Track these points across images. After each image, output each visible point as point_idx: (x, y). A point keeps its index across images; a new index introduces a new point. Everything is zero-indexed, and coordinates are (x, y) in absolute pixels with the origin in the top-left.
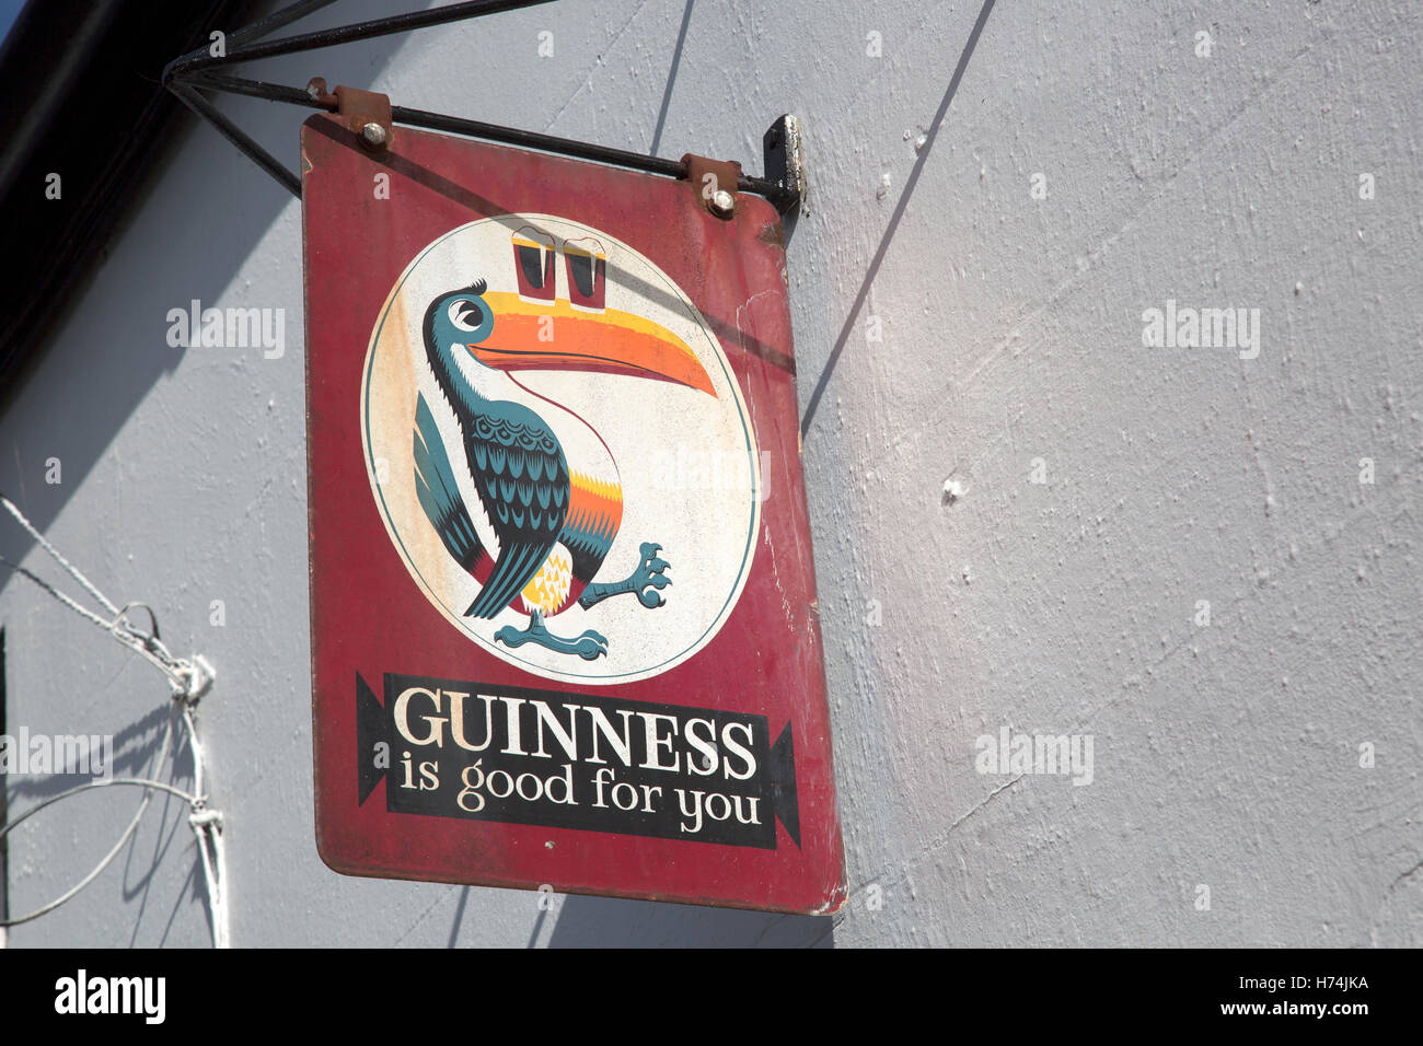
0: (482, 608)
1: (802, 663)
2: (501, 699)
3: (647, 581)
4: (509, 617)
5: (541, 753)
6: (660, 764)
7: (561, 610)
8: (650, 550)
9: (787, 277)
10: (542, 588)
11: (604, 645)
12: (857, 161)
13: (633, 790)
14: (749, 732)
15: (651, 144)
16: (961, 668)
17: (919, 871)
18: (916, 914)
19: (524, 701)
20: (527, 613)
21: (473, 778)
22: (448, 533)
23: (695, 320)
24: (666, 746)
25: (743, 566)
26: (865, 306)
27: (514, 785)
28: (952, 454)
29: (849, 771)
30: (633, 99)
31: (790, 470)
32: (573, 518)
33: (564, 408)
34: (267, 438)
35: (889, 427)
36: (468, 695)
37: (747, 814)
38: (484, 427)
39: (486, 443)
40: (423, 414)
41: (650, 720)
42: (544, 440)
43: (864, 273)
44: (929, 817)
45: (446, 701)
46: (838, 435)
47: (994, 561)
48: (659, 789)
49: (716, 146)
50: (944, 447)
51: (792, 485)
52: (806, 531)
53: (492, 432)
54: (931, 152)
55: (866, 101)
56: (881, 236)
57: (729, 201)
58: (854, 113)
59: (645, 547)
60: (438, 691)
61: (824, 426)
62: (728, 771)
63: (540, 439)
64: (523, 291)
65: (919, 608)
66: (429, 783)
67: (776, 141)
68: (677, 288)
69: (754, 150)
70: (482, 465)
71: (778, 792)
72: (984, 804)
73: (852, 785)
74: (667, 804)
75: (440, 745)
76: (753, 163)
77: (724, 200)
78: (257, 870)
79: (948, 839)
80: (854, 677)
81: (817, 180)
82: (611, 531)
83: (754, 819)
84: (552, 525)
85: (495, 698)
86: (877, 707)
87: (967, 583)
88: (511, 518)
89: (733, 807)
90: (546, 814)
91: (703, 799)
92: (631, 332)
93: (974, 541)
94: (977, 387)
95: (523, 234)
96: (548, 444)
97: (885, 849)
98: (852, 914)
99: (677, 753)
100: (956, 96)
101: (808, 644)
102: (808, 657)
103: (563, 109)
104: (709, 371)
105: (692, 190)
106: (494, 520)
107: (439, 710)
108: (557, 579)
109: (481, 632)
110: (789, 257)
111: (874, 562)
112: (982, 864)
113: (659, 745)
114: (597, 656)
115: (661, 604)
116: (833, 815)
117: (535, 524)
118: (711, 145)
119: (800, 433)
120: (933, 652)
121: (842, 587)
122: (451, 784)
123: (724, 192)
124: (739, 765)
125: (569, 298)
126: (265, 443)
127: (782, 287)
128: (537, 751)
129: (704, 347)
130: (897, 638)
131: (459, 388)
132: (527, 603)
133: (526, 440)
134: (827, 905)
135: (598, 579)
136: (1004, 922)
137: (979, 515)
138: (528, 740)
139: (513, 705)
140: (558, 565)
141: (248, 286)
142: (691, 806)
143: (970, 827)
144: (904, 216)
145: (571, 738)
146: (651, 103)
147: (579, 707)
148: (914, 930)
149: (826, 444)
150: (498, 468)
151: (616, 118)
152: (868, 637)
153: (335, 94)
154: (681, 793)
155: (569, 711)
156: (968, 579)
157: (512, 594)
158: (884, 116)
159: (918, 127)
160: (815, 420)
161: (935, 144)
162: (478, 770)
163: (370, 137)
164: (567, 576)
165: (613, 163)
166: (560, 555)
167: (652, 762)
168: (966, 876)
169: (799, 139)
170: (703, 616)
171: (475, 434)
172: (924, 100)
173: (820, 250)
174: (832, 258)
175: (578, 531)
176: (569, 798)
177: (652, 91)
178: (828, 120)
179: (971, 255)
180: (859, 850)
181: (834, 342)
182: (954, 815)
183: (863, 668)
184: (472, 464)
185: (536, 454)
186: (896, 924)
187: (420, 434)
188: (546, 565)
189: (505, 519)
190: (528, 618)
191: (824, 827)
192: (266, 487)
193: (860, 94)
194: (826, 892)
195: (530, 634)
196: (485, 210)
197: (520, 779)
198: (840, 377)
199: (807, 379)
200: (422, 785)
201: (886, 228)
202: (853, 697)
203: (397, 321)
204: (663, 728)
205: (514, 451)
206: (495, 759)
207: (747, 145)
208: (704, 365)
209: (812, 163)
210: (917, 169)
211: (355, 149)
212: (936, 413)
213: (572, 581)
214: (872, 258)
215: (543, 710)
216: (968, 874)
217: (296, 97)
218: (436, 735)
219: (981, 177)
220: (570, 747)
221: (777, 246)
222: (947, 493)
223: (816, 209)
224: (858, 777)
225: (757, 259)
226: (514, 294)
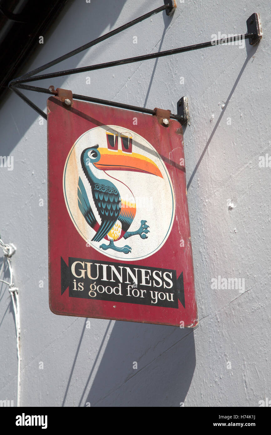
0: (96, 238)
1: (186, 255)
2: (101, 265)
3: (143, 231)
4: (104, 241)
5: (112, 280)
6: (146, 284)
7: (118, 239)
8: (144, 222)
9: (183, 144)
10: (113, 233)
11: (130, 250)
12: (205, 111)
13: (138, 291)
14: (171, 275)
15: (144, 103)
16: (233, 257)
17: (220, 314)
18: (220, 326)
19: (108, 265)
20: (109, 240)
21: (93, 287)
22: (87, 217)
23: (157, 156)
24: (147, 279)
25: (170, 227)
26: (206, 152)
27: (105, 289)
28: (231, 195)
29: (200, 285)
30: (139, 90)
31: (183, 199)
32: (122, 213)
33: (120, 181)
34: (32, 183)
35: (213, 187)
36: (92, 264)
37: (170, 299)
38: (97, 187)
39: (98, 191)
40: (80, 183)
41: (143, 271)
42: (114, 191)
43: (206, 143)
44: (223, 299)
45: (86, 265)
46: (198, 189)
47: (243, 227)
48: (145, 291)
49: (163, 104)
50: (229, 193)
51: (184, 204)
52: (188, 217)
53: (100, 188)
54: (226, 109)
55: (207, 93)
56: (211, 132)
57: (167, 122)
58: (203, 97)
59: (142, 221)
60: (84, 262)
61: (194, 186)
62: (165, 286)
63: (113, 190)
64: (109, 148)
65: (221, 239)
66: (81, 289)
67: (181, 104)
68: (152, 147)
69: (174, 106)
70: (97, 198)
71: (179, 292)
72: (240, 296)
73: (201, 289)
74: (147, 295)
75: (84, 278)
76: (174, 110)
77: (166, 121)
78: (28, 305)
79: (229, 305)
80: (202, 258)
81: (193, 115)
82: (133, 217)
83: (172, 300)
84: (116, 215)
85: (100, 264)
86: (208, 267)
87: (235, 233)
88: (105, 213)
89: (166, 296)
90: (113, 298)
91: (158, 294)
92: (139, 159)
93: (238, 221)
94: (239, 177)
95: (109, 131)
96: (115, 191)
97: (210, 308)
98: (201, 326)
99: (151, 281)
100: (234, 93)
101: (188, 249)
102: (188, 254)
103: (118, 92)
104: (161, 171)
105: (157, 118)
106: (100, 214)
107: (84, 268)
108: (117, 230)
109: (96, 245)
110: (184, 137)
111: (208, 225)
112: (239, 313)
113: (145, 278)
114: (128, 253)
115: (147, 238)
116: (194, 299)
117: (112, 214)
118: (162, 104)
119: (186, 189)
120: (225, 252)
121: (199, 232)
122: (87, 289)
123: (166, 119)
124: (168, 284)
125: (122, 150)
126: (31, 184)
127: (182, 147)
128: (111, 280)
129: (160, 164)
130: (214, 248)
131: (91, 176)
132: (109, 237)
133: (109, 190)
134: (192, 325)
135: (129, 230)
136: (245, 330)
137: (239, 213)
138: (109, 277)
139: (105, 267)
140: (118, 226)
141: (26, 139)
142: (154, 296)
143: (235, 302)
144: (218, 127)
145: (121, 276)
146: (144, 92)
147: (123, 267)
148: (219, 331)
149: (194, 191)
150: (101, 198)
151: (134, 95)
152: (206, 247)
153: (57, 90)
154: (152, 292)
155: (120, 268)
156: (236, 231)
157: (105, 235)
158: (212, 98)
159: (222, 101)
160: (191, 184)
161: (227, 107)
162: (94, 285)
163: (67, 103)
164: (120, 230)
165: (135, 110)
166: (118, 224)
167: (144, 283)
168: (234, 316)
169: (187, 104)
170: (158, 241)
171: (95, 189)
172: (224, 94)
173: (193, 136)
174: (197, 138)
175: (123, 217)
176: (120, 293)
177: (145, 88)
178: (196, 99)
179: (237, 139)
180: (203, 307)
181: (197, 162)
182: (231, 299)
183: (204, 256)
184: (94, 197)
185: (112, 194)
186: (214, 329)
187: (79, 189)
188: (114, 226)
189: (103, 213)
190: (109, 242)
191: (192, 302)
192: (31, 197)
193: (205, 91)
194: (192, 321)
195: (109, 246)
196: (98, 124)
197: (106, 288)
198: (199, 172)
199: (189, 173)
200: (79, 289)
201: (212, 130)
202: (201, 264)
203: (74, 156)
204: (147, 274)
205: (106, 194)
206: (99, 282)
207: (172, 105)
208: (159, 169)
209: (191, 111)
210: (222, 114)
211: (61, 106)
212: (226, 184)
213: (122, 231)
214: (209, 139)
215: (113, 268)
216: (235, 315)
217: (46, 91)
218: (83, 275)
219: (241, 116)
220: (120, 279)
221: (181, 134)
222: (230, 207)
223: (192, 124)
224: (203, 287)
225: (175, 139)
226: (106, 149)
